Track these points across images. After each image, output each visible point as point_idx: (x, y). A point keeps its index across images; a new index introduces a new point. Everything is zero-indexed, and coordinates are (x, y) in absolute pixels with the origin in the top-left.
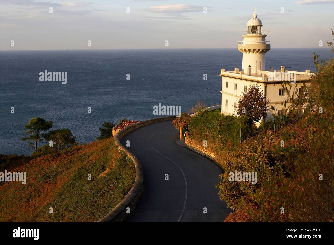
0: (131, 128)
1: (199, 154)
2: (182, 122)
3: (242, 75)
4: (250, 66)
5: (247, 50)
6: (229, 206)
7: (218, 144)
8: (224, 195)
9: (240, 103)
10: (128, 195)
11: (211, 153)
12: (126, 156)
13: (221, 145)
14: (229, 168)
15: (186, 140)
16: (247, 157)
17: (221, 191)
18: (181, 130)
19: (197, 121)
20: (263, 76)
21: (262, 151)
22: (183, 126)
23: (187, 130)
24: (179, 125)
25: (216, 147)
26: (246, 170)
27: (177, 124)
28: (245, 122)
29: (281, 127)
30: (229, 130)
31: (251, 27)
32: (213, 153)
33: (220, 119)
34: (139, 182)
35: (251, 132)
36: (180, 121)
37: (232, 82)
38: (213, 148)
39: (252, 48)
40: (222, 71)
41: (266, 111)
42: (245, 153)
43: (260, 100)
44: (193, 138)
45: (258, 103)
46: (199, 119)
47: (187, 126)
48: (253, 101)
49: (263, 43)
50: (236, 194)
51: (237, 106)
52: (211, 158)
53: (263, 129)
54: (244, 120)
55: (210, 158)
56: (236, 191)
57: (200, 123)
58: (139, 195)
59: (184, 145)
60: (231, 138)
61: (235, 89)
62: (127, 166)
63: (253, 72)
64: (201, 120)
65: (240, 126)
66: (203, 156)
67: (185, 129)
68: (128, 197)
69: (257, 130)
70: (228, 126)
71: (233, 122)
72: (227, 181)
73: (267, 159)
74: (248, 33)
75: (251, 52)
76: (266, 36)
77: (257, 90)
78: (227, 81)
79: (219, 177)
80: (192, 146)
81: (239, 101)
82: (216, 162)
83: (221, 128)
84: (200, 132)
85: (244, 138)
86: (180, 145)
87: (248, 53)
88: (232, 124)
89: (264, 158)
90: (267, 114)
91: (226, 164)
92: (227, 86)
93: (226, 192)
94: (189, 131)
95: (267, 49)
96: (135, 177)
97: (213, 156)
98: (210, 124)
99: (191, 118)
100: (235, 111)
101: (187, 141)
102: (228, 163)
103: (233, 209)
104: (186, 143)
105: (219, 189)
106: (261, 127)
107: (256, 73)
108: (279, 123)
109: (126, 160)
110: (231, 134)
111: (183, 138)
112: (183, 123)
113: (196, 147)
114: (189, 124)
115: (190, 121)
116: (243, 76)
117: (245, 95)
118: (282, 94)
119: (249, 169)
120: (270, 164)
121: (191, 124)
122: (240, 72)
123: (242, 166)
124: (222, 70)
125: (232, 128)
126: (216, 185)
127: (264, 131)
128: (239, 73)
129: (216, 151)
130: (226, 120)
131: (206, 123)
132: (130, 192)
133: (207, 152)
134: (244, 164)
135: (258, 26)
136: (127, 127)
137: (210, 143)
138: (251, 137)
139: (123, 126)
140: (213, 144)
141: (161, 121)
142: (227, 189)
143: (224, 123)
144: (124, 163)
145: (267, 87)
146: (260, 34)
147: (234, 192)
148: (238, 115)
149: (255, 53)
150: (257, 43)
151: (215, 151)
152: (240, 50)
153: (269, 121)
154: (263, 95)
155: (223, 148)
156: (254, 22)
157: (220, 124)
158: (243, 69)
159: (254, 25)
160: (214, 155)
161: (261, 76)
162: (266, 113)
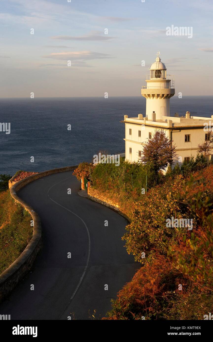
0: (28, 179)
1: (103, 205)
2: (84, 171)
3: (146, 121)
4: (154, 112)
5: (151, 95)
6: (137, 260)
7: (122, 194)
8: (132, 248)
9: (145, 150)
10: (24, 252)
11: (115, 204)
12: (22, 209)
13: (126, 194)
14: (137, 218)
15: (88, 190)
16: (155, 205)
17: (128, 243)
18: (83, 181)
19: (99, 169)
20: (168, 121)
21: (172, 197)
22: (85, 175)
23: (89, 180)
24: (81, 175)
25: (120, 197)
26: (155, 219)
27: (78, 174)
28: (151, 169)
29: (189, 173)
30: (134, 178)
31: (155, 71)
32: (118, 204)
33: (124, 167)
34: (36, 237)
35: (158, 180)
36: (81, 171)
37: (135, 129)
38: (117, 198)
39: (156, 93)
40: (125, 118)
41: (172, 158)
42: (153, 200)
43: (165, 147)
44: (95, 188)
45: (164, 149)
46: (102, 168)
47: (89, 175)
48: (158, 148)
49: (167, 87)
50: (145, 246)
51: (142, 153)
52: (116, 209)
53: (169, 177)
54: (150, 167)
55: (114, 209)
56: (145, 242)
57: (103, 172)
58: (37, 251)
59: (87, 196)
60: (137, 187)
61: (139, 136)
62: (25, 220)
63: (157, 118)
64: (104, 168)
65: (146, 174)
66: (107, 207)
67: (87, 179)
68: (24, 254)
69: (163, 177)
70: (133, 174)
71: (138, 170)
72: (134, 232)
73: (178, 205)
74: (152, 78)
75: (155, 97)
76: (170, 81)
77: (162, 136)
78: (130, 128)
79: (126, 229)
80: (95, 196)
81: (143, 148)
82: (121, 213)
83: (125, 176)
84: (103, 181)
85: (150, 186)
86: (82, 196)
87: (153, 99)
88: (137, 172)
89: (175, 205)
90: (174, 161)
91: (132, 213)
92: (130, 133)
93: (133, 244)
94: (91, 181)
95: (171, 95)
96: (33, 232)
97: (117, 206)
98: (114, 172)
99: (93, 167)
100: (140, 158)
101: (90, 191)
102: (135, 212)
103: (142, 263)
104: (89, 194)
105: (126, 241)
106: (167, 174)
107: (160, 119)
108: (186, 169)
109: (23, 213)
110: (136, 182)
111: (85, 189)
112: (85, 173)
113: (99, 197)
114: (91, 174)
115: (92, 171)
116: (148, 123)
117: (150, 141)
118: (188, 141)
119: (159, 218)
120: (181, 211)
121: (93, 174)
122: (144, 118)
123: (150, 214)
124: (125, 116)
125: (137, 176)
126: (122, 237)
127: (171, 178)
128: (143, 120)
129: (121, 201)
130: (131, 168)
131: (109, 171)
132: (26, 249)
133: (111, 203)
134: (153, 212)
135: (162, 70)
136: (24, 178)
137: (114, 193)
138: (157, 185)
139: (20, 178)
140: (118, 194)
141: (61, 171)
142: (134, 241)
143: (129, 171)
144: (21, 217)
145: (172, 133)
146: (164, 78)
147: (142, 244)
148: (143, 162)
149: (159, 98)
150: (161, 88)
151: (119, 201)
152: (144, 95)
153: (176, 168)
154: (169, 141)
155: (129, 198)
156: (158, 66)
157: (124, 171)
158: (147, 115)
159: (157, 69)
160: (119, 206)
161: (166, 121)
162: (172, 160)
